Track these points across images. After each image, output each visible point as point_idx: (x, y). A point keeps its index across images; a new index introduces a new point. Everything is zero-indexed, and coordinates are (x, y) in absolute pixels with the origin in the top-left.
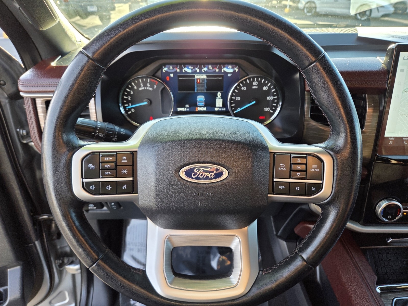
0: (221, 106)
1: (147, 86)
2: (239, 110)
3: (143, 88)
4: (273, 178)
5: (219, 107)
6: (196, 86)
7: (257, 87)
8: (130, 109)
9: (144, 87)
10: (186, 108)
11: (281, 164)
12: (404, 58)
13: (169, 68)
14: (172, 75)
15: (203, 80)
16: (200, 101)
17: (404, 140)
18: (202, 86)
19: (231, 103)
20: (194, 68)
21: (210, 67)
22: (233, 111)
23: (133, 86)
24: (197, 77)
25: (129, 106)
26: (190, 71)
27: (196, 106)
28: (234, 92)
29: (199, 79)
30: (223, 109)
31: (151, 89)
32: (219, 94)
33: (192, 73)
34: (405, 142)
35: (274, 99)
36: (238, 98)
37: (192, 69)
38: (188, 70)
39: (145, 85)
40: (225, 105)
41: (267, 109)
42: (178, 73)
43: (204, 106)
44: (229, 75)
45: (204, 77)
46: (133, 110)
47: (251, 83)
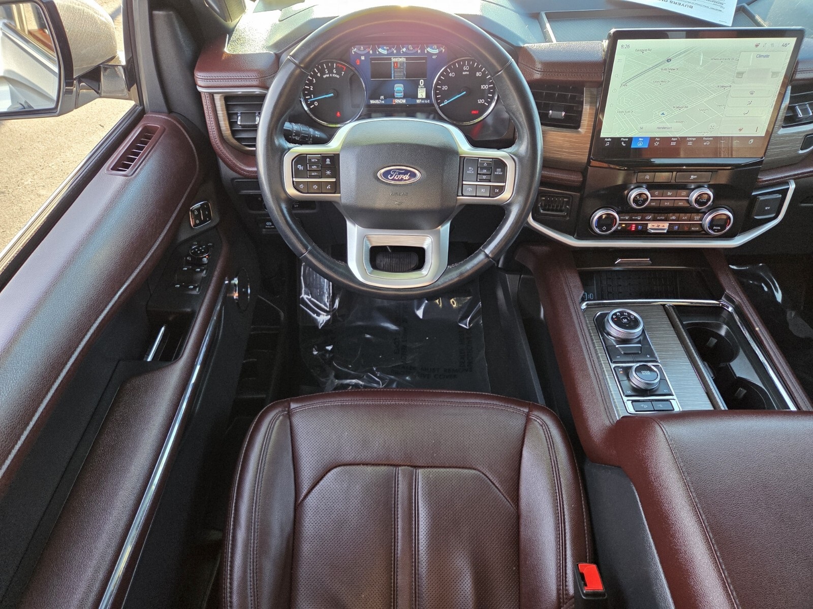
0: (424, 97)
1: (333, 73)
2: (446, 102)
3: (328, 76)
4: (463, 181)
5: (422, 99)
6: (393, 72)
7: (468, 73)
8: (312, 103)
9: (329, 73)
10: (380, 101)
11: (470, 168)
12: (622, 46)
13: (359, 49)
14: (363, 58)
15: (402, 64)
16: (397, 90)
17: (623, 141)
18: (400, 72)
19: (436, 94)
20: (390, 49)
21: (410, 47)
22: (439, 104)
23: (315, 73)
24: (394, 60)
25: (311, 98)
26: (385, 52)
27: (393, 97)
28: (439, 79)
29: (397, 63)
30: (426, 102)
31: (338, 76)
32: (422, 82)
33: (388, 55)
34: (623, 143)
35: (490, 88)
36: (445, 88)
37: (388, 50)
38: (383, 51)
39: (331, 72)
40: (428, 96)
41: (481, 101)
42: (371, 55)
43: (404, 97)
44: (434, 57)
45: (402, 60)
46: (316, 104)
47: (461, 67)
